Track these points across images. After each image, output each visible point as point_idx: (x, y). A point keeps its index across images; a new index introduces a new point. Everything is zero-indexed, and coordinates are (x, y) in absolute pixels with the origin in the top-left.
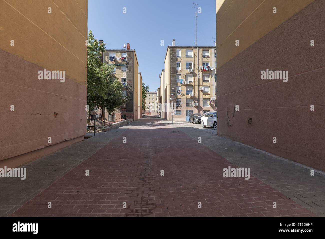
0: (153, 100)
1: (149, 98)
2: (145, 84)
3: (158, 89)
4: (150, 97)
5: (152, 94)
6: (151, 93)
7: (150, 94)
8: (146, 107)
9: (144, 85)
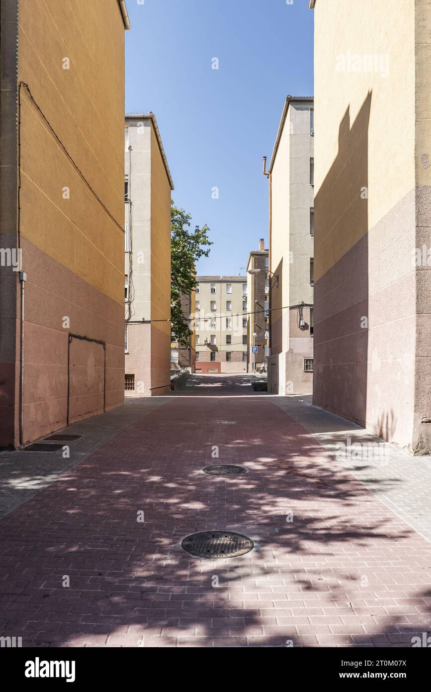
0: (228, 309)
1: (213, 303)
2: (188, 217)
3: (252, 254)
4: (215, 297)
5: (225, 285)
6: (221, 282)
7: (217, 286)
8: (201, 341)
9: (186, 222)
